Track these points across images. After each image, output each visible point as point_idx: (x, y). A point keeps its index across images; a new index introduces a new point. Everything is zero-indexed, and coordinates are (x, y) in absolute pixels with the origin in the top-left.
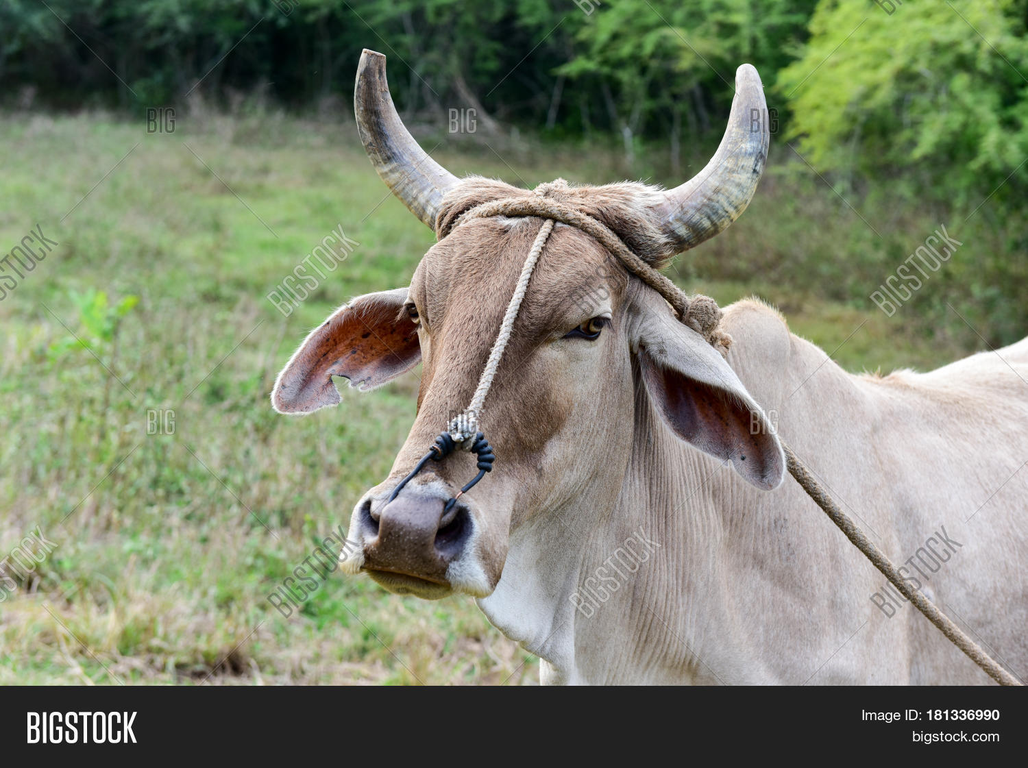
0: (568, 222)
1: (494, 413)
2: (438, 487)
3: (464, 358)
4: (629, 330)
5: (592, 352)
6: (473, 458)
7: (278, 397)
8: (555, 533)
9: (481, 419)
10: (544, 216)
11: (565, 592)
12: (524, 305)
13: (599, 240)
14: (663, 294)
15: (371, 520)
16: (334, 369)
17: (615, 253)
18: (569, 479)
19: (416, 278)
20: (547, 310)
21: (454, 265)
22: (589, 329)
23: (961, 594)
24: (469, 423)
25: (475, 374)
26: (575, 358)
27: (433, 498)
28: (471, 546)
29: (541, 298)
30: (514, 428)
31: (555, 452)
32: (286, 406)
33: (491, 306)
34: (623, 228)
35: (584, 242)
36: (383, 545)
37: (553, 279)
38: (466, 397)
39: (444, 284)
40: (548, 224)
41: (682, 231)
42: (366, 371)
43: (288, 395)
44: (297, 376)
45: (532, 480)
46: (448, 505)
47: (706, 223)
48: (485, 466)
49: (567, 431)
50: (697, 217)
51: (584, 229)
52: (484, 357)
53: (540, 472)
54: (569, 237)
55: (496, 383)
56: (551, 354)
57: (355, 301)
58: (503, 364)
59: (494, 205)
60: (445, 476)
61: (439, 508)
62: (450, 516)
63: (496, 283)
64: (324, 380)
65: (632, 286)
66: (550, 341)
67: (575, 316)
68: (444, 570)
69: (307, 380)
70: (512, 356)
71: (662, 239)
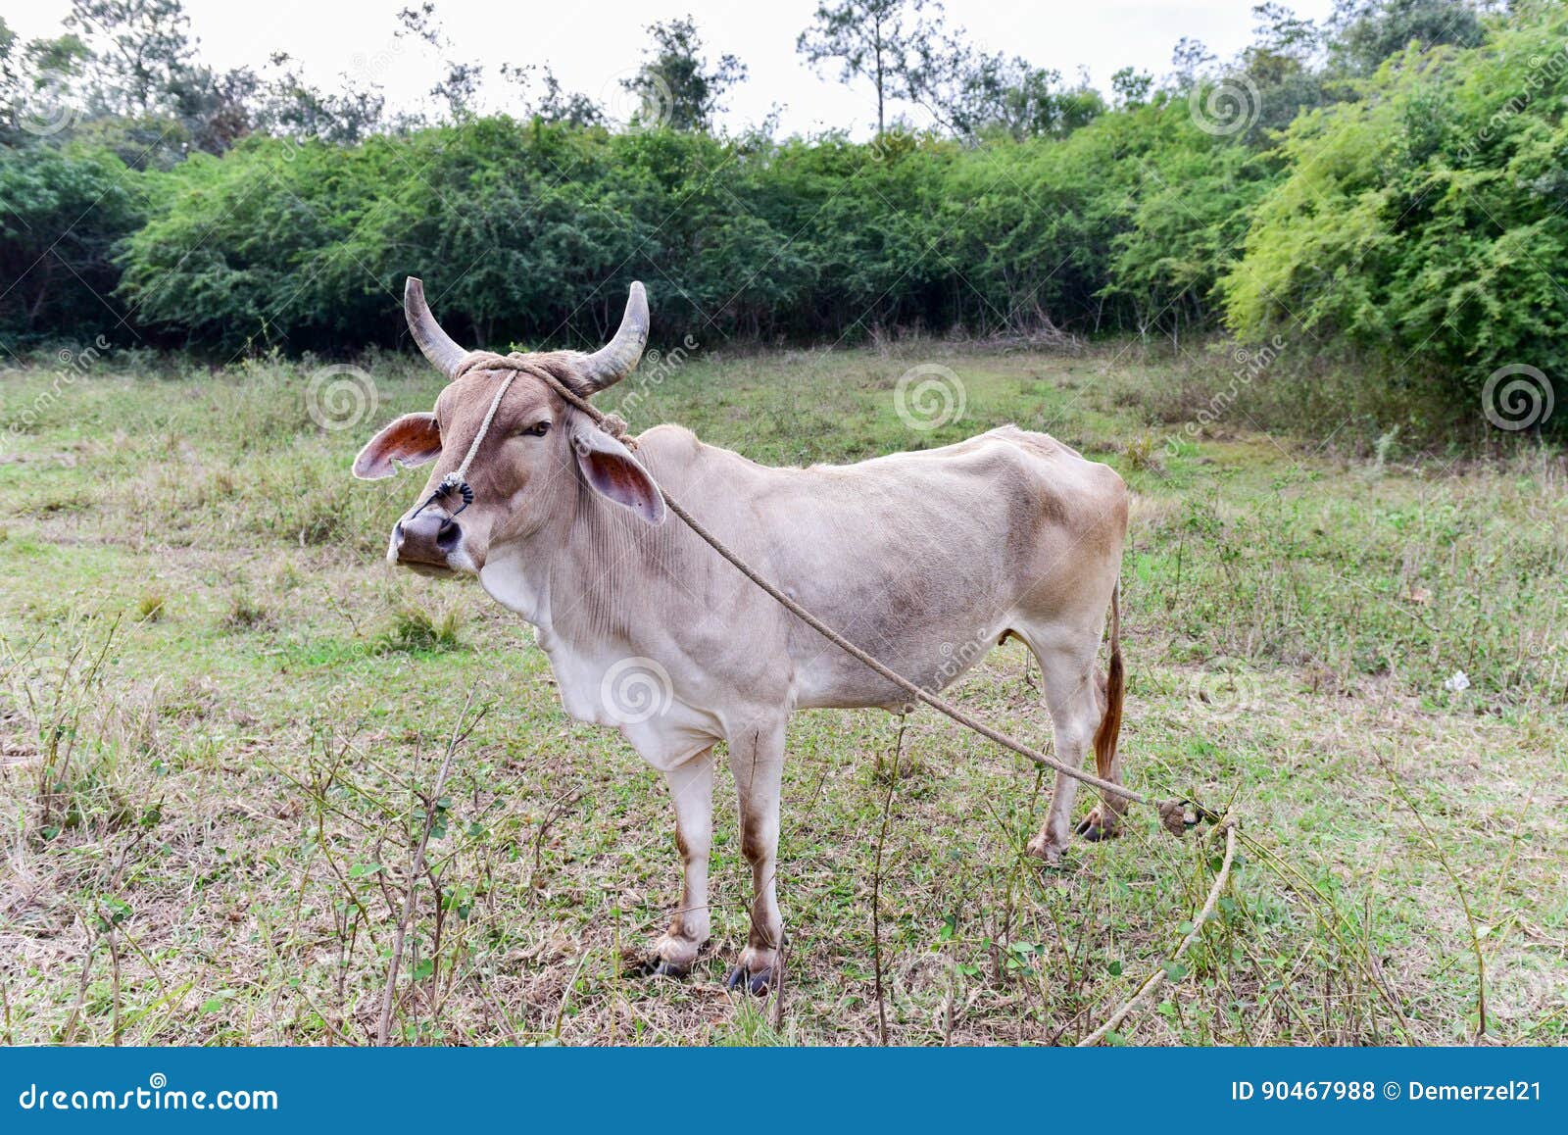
0: (524, 371)
1: (477, 476)
2: (438, 511)
3: (458, 446)
4: (568, 434)
5: (542, 445)
6: (461, 496)
7: (357, 469)
8: (532, 552)
9: (467, 476)
10: (512, 368)
11: (543, 586)
12: (496, 415)
13: (544, 380)
14: (589, 413)
15: (401, 531)
16: (391, 456)
17: (555, 389)
18: (534, 517)
19: (436, 405)
20: (510, 418)
21: (458, 394)
22: (539, 429)
23: (813, 590)
24: (457, 477)
25: (464, 452)
26: (529, 446)
27: (436, 517)
28: (461, 544)
29: (507, 411)
30: (492, 484)
31: (519, 499)
32: (361, 474)
33: (476, 416)
34: (561, 376)
35: (536, 382)
36: (407, 545)
37: (514, 401)
38: (458, 464)
39: (451, 406)
40: (514, 372)
41: (598, 377)
42: (410, 458)
43: (363, 468)
44: (368, 458)
45: (504, 513)
46: (445, 522)
47: (612, 373)
48: (468, 501)
49: (527, 487)
50: (605, 369)
51: (535, 374)
52: (471, 442)
53: (510, 511)
54: (526, 379)
55: (477, 457)
56: (515, 444)
57: (405, 417)
58: (483, 446)
59: (484, 363)
60: (445, 507)
61: (439, 523)
62: (446, 528)
63: (481, 404)
64: (386, 461)
65: (568, 410)
66: (512, 436)
67: (527, 421)
68: (444, 558)
69: (375, 461)
70: (489, 443)
71: (585, 382)
